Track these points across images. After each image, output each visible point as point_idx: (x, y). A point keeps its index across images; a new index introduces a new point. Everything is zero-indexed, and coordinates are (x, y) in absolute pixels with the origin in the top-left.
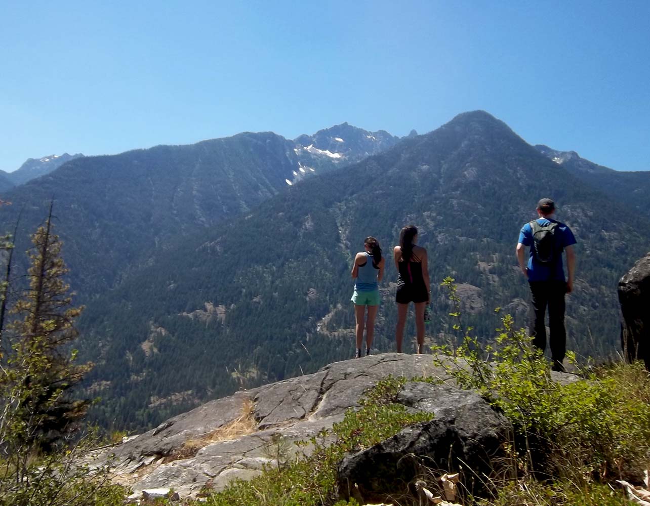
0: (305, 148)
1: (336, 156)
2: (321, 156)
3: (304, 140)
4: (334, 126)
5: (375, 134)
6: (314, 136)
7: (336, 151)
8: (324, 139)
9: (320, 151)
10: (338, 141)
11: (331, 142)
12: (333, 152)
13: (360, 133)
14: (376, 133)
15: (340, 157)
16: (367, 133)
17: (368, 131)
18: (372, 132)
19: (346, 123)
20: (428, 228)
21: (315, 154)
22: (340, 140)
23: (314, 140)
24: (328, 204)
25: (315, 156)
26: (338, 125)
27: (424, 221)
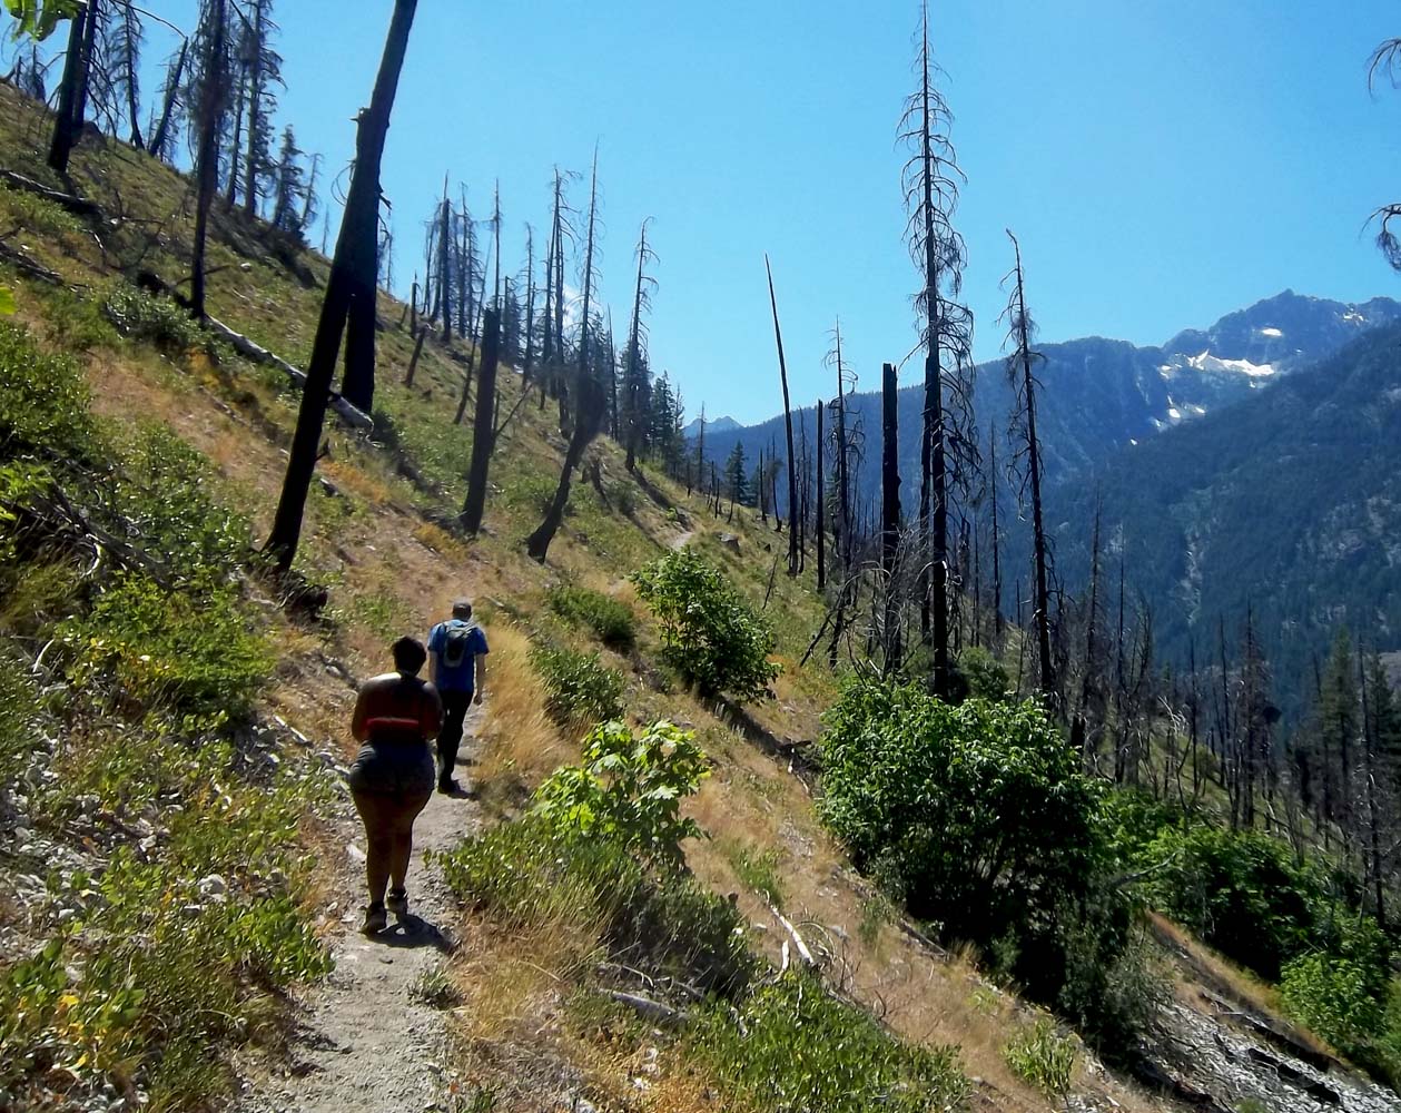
0: (1191, 360)
1: (1266, 370)
2: (1227, 373)
3: (1188, 343)
4: (1260, 303)
5: (1363, 309)
6: (1212, 331)
7: (1265, 360)
8: (1234, 335)
9: (1227, 363)
10: (1268, 336)
11: (1253, 340)
12: (1257, 363)
13: (1325, 309)
14: (1366, 306)
15: (1272, 372)
16: (1343, 309)
17: (1346, 303)
18: (1356, 303)
19: (1289, 291)
20: (1369, 534)
21: (1213, 373)
22: (1274, 332)
23: (1213, 339)
24: (1172, 495)
25: (1211, 378)
26: (1267, 298)
27: (1364, 518)
